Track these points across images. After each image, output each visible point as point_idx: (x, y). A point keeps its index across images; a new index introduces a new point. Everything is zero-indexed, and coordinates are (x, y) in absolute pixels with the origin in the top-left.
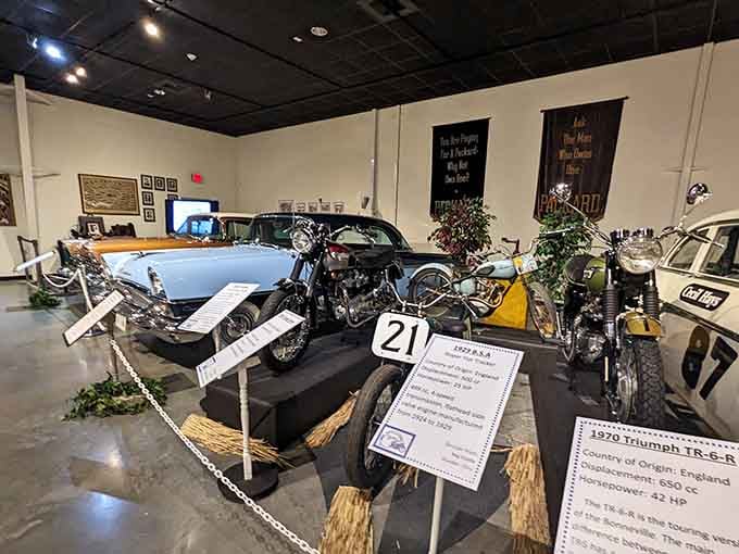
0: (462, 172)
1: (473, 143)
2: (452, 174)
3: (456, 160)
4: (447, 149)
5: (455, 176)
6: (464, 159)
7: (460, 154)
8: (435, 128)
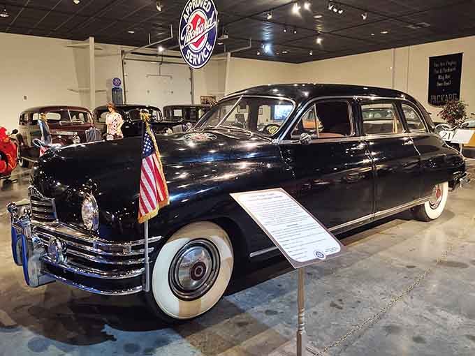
0: (447, 80)
1: (453, 65)
2: (441, 81)
3: (443, 74)
4: (438, 69)
5: (443, 82)
6: (448, 74)
7: (446, 71)
8: (430, 58)
